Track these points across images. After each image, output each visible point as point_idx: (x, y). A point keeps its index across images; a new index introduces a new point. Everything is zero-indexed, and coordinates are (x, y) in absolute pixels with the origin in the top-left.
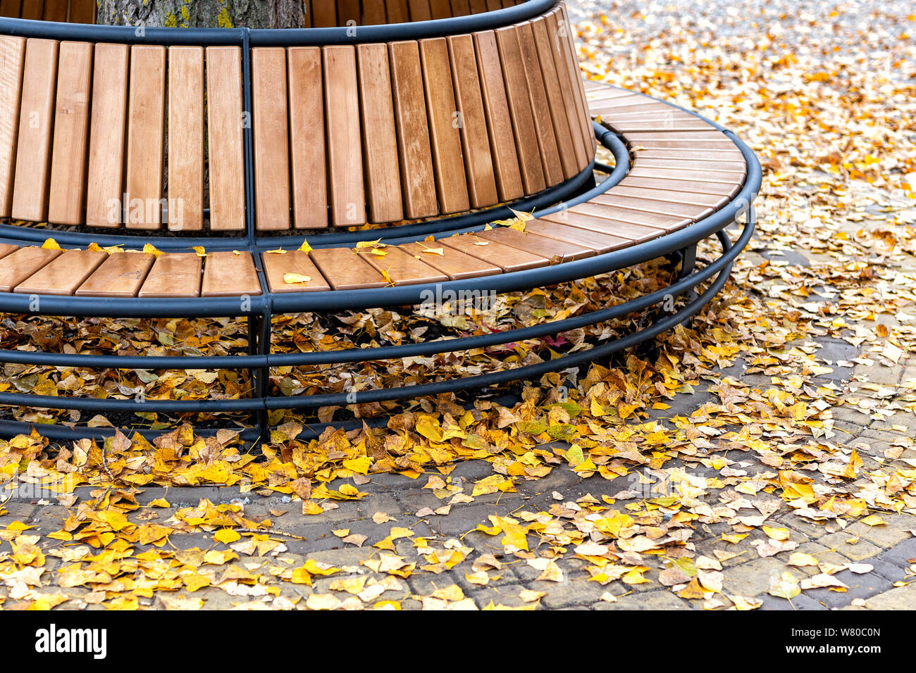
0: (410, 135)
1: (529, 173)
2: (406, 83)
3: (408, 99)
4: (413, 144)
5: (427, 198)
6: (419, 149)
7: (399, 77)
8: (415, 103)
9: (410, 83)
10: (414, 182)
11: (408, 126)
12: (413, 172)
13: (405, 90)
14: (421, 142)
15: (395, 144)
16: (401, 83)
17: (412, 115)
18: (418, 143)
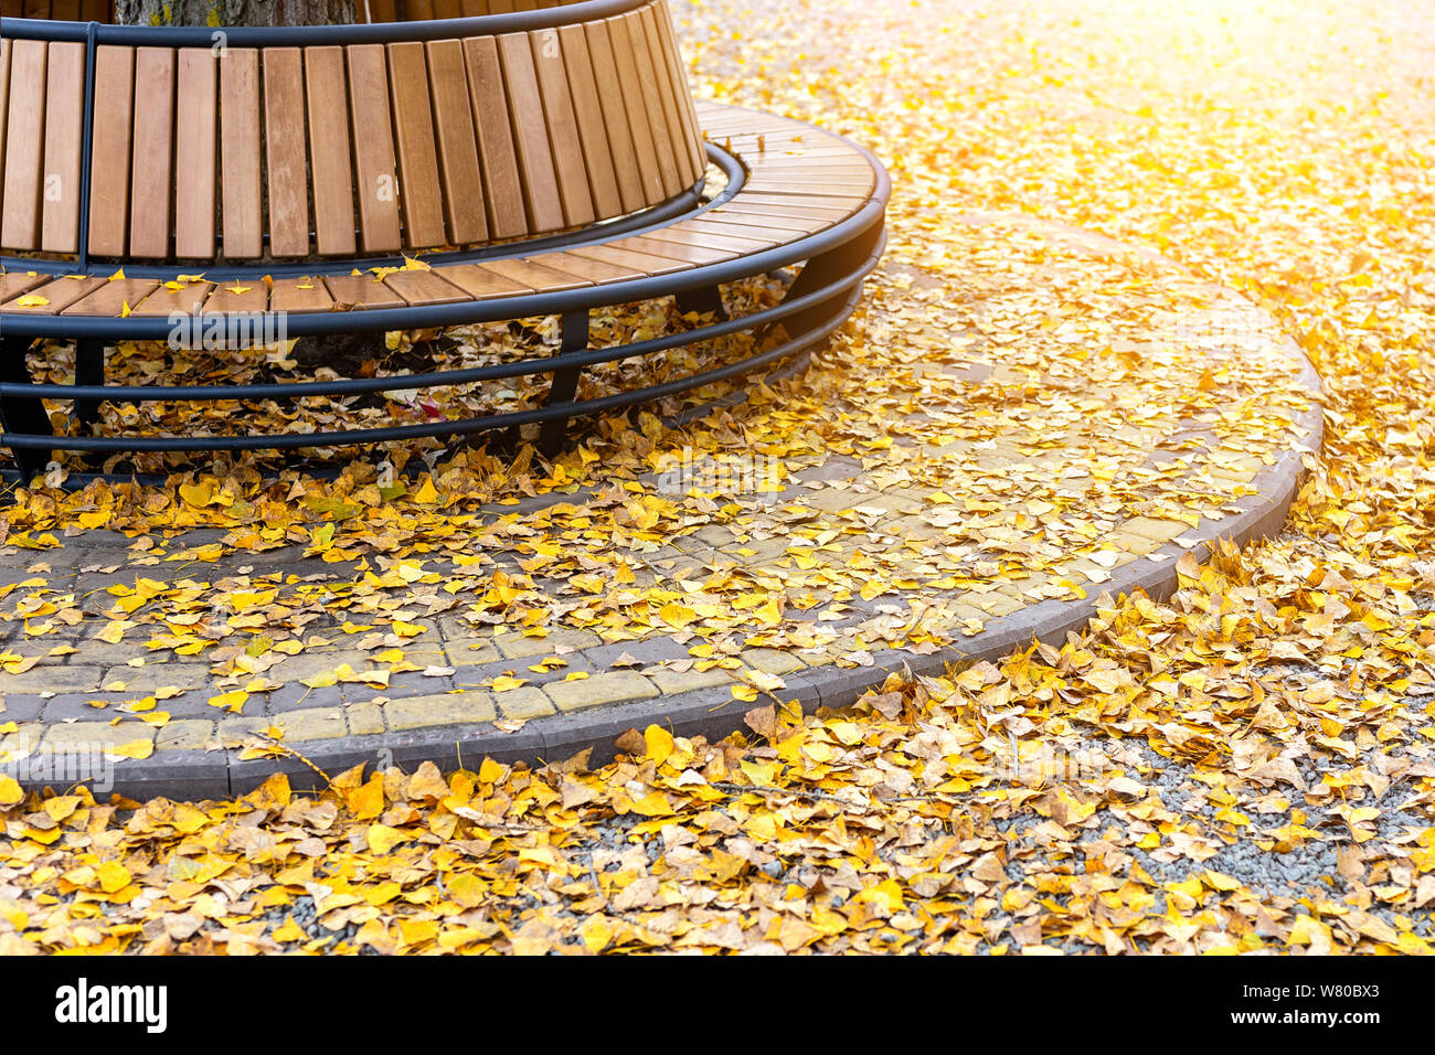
0: (279, 158)
1: (458, 218)
2: (280, 97)
3: (281, 117)
4: (282, 170)
5: (295, 234)
6: (289, 175)
7: (270, 89)
8: (289, 121)
9: (284, 97)
10: (278, 215)
11: (277, 148)
12: (278, 202)
13: (276, 106)
14: (293, 169)
15: (258, 166)
16: (271, 97)
17: (284, 135)
18: (288, 169)
